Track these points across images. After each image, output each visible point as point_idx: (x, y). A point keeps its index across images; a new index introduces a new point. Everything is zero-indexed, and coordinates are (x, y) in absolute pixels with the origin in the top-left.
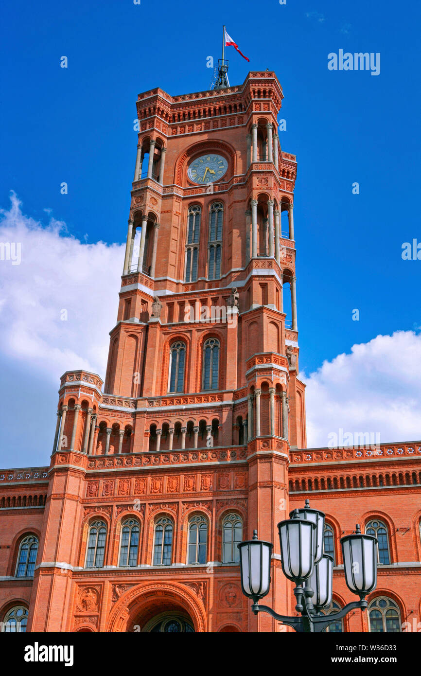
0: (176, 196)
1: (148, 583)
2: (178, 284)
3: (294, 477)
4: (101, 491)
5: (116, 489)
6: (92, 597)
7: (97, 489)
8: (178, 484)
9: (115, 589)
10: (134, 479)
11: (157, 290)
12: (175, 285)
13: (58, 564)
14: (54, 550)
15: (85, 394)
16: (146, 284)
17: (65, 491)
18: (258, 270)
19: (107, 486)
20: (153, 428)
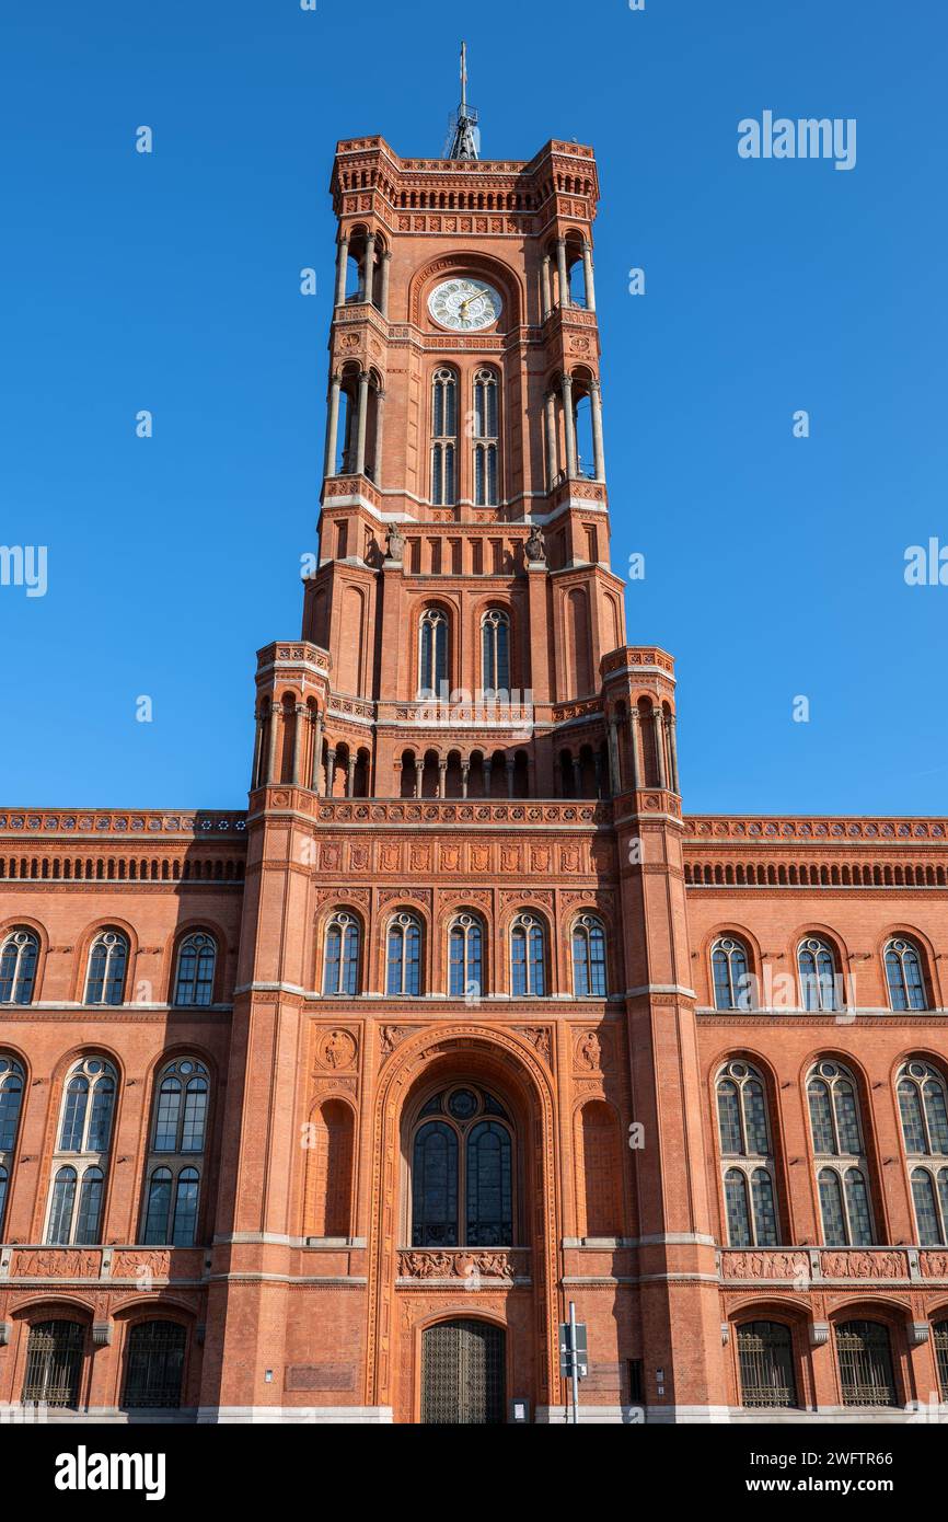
0: (414, 345)
1: (447, 1023)
2: (421, 505)
3: (693, 860)
4: (346, 862)
5: (375, 858)
6: (344, 1046)
7: (339, 856)
8: (491, 858)
9: (385, 1032)
10: (407, 845)
11: (388, 511)
12: (416, 507)
13: (286, 986)
14: (276, 961)
15: (312, 685)
16: (370, 497)
17: (288, 856)
18: (581, 500)
19: (358, 853)
20: (408, 757)
